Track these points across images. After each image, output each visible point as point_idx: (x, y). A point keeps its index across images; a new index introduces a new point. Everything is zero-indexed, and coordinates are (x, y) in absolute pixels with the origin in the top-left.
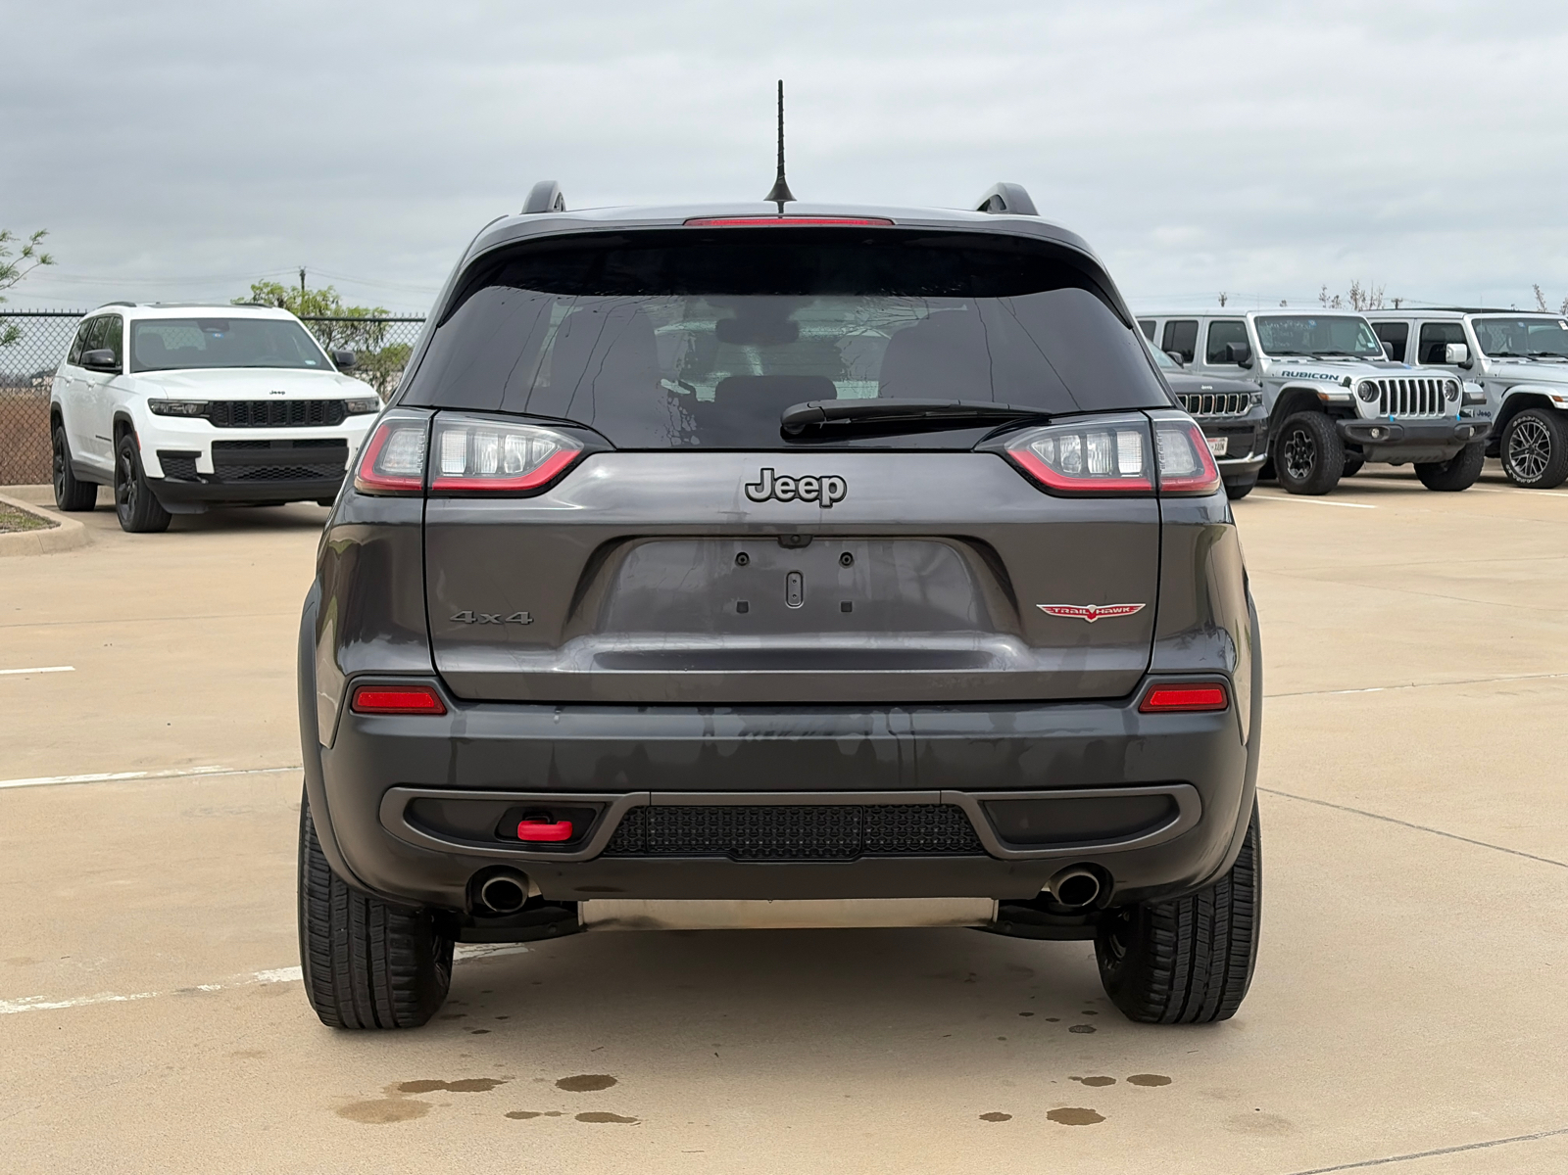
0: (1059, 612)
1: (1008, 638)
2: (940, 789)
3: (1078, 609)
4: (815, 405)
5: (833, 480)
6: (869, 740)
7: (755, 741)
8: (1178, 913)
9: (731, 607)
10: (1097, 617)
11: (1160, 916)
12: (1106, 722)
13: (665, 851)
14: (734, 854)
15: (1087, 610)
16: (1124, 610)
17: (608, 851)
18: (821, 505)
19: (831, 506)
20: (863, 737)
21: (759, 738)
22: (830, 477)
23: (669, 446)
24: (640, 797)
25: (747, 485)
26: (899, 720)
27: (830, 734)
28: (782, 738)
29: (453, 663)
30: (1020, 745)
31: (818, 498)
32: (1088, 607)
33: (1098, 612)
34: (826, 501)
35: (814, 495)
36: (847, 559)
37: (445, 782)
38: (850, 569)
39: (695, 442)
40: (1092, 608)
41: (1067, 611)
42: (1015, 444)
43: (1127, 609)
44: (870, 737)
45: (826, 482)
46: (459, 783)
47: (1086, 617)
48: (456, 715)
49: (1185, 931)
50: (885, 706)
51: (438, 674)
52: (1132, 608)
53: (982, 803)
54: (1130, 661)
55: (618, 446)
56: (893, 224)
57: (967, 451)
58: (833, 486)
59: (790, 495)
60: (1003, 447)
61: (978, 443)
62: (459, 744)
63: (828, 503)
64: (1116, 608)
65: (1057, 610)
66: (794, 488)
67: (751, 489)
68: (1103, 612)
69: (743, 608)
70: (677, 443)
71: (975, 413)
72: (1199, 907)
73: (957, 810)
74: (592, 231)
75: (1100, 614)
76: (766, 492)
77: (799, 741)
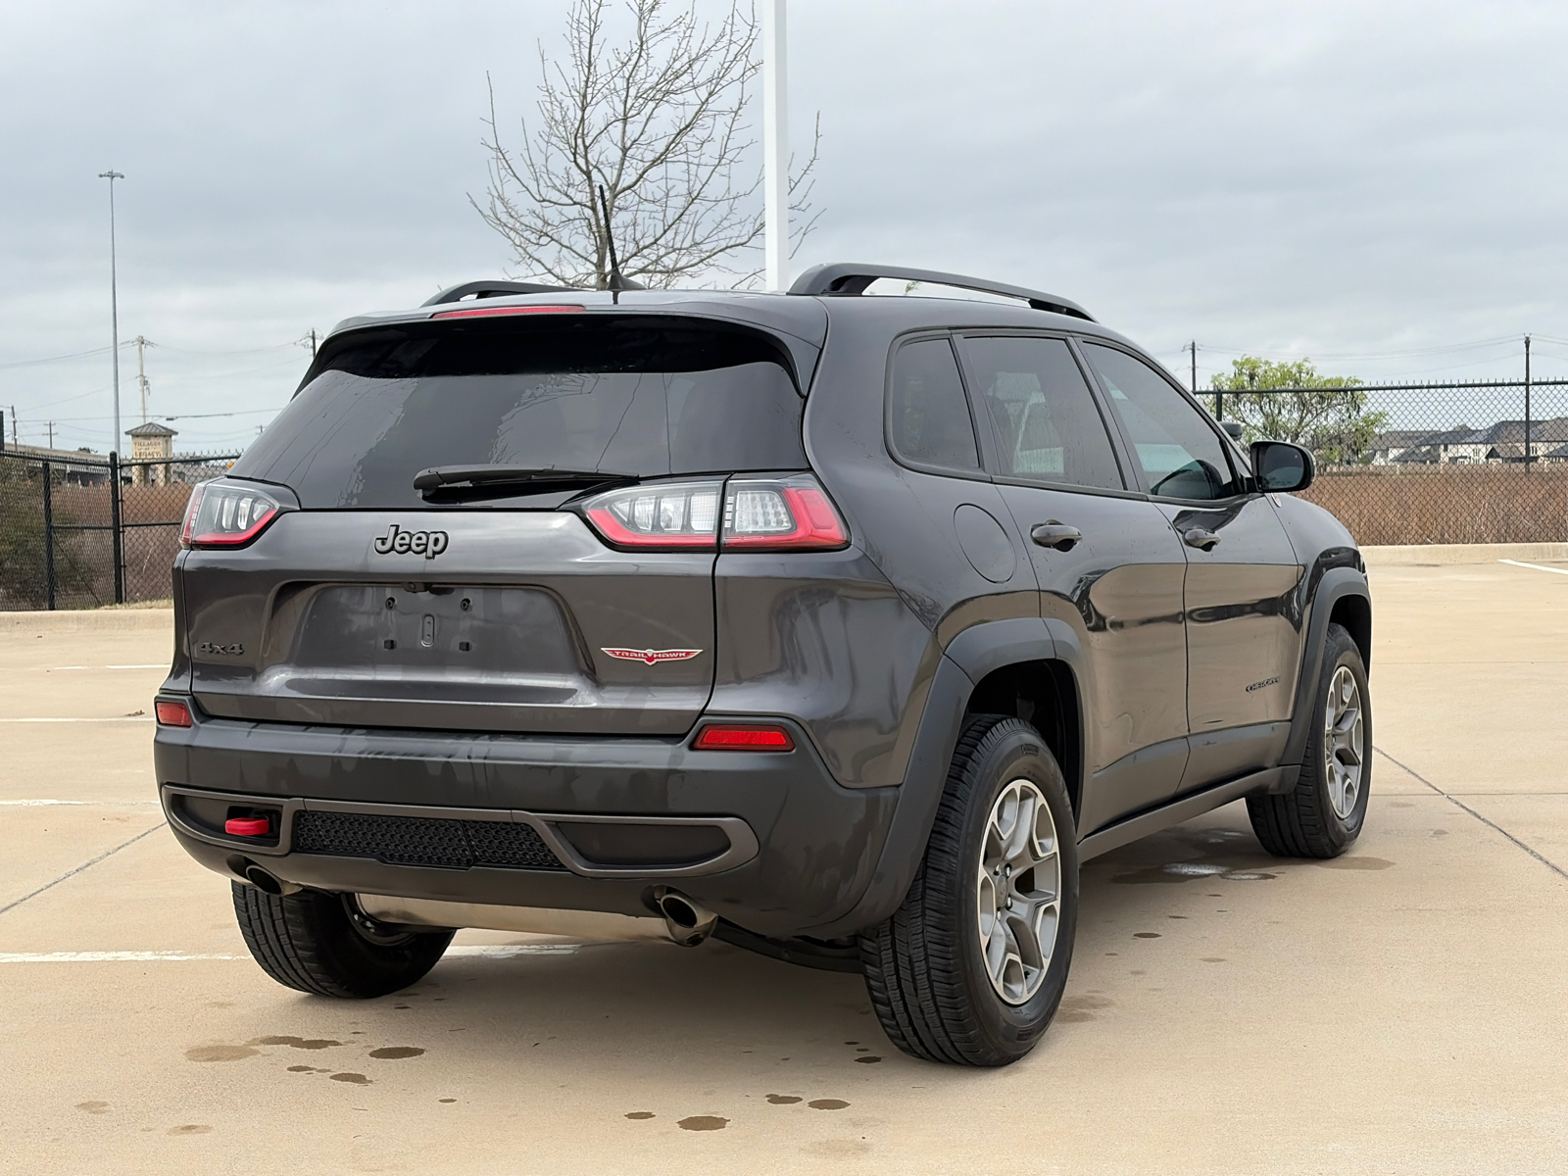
0: (620, 655)
2: (510, 809)
3: (637, 653)
4: (434, 470)
5: (438, 536)
6: (450, 762)
7: (367, 759)
9: (381, 645)
10: (655, 661)
12: (654, 756)
13: (335, 851)
14: (384, 857)
15: (645, 654)
16: (681, 655)
17: (297, 848)
18: (426, 557)
19: (433, 557)
20: (446, 760)
21: (370, 756)
22: (436, 533)
23: (335, 507)
24: (298, 802)
25: (379, 540)
27: (422, 756)
30: (572, 774)
31: (425, 550)
32: (645, 651)
33: (655, 656)
34: (430, 553)
35: (422, 548)
36: (466, 604)
37: (186, 781)
38: (468, 613)
39: (354, 502)
40: (650, 652)
41: (627, 654)
42: (592, 504)
43: (683, 654)
44: (450, 760)
45: (432, 537)
46: (192, 783)
47: (645, 660)
48: (196, 727)
50: (476, 733)
51: (192, 694)
52: (688, 654)
53: (548, 822)
54: (689, 702)
55: (303, 507)
57: (553, 510)
58: (436, 541)
59: (405, 548)
60: (580, 506)
61: (564, 503)
62: (189, 751)
63: (432, 555)
64: (672, 653)
65: (618, 653)
66: (409, 542)
67: (377, 543)
68: (660, 656)
70: (342, 503)
71: (572, 476)
72: (897, 946)
73: (528, 829)
75: (658, 658)
76: (389, 546)
77: (399, 760)
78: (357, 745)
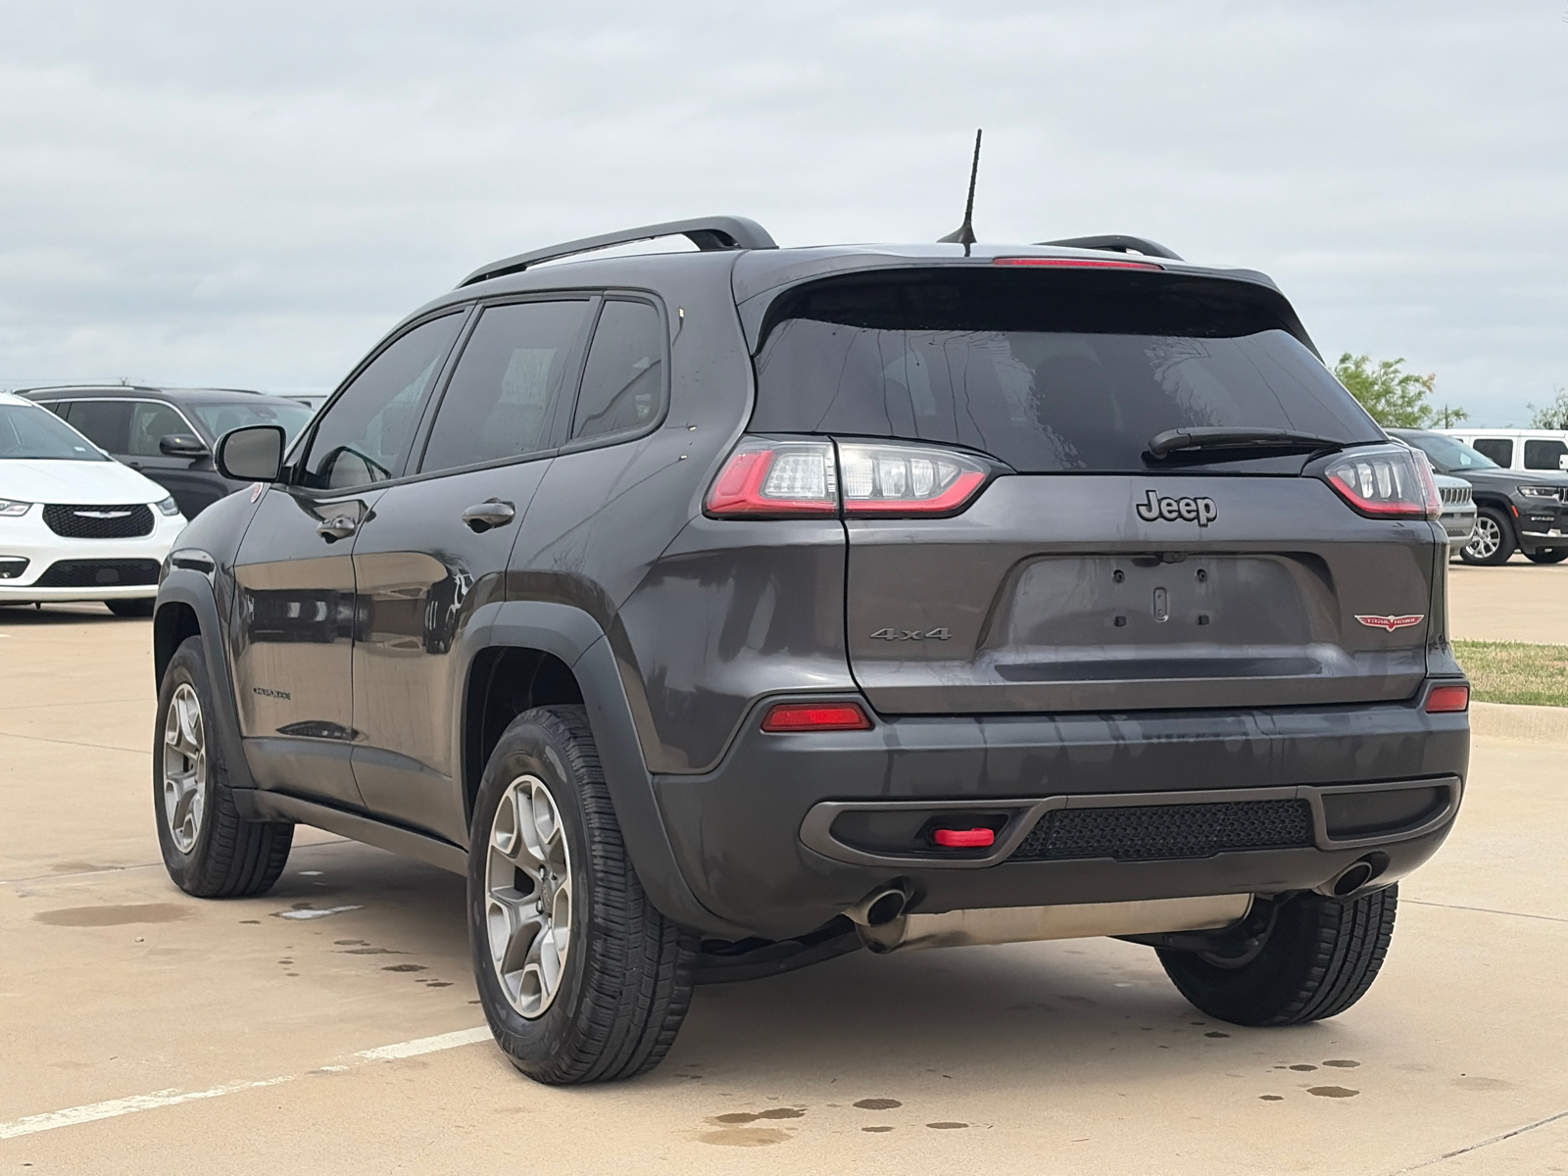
0: (1371, 622)
1: (1333, 647)
2: (1296, 785)
3: (1381, 620)
4: (1184, 432)
5: (1206, 501)
6: (1249, 740)
7: (1160, 744)
8: (1342, 912)
9: (1110, 622)
10: (1395, 627)
11: (1327, 915)
13: (1060, 855)
14: (1115, 855)
15: (1389, 621)
16: (1410, 621)
17: (1014, 857)
18: (1200, 525)
19: (1208, 525)
20: (1244, 737)
22: (1203, 499)
23: (1061, 469)
24: (1056, 801)
25: (1138, 505)
26: (1264, 722)
28: (1181, 740)
29: (874, 678)
31: (1198, 517)
32: (1389, 618)
33: (1395, 622)
34: (1203, 521)
35: (1193, 515)
36: (1202, 575)
37: (878, 792)
38: (1204, 585)
39: (1083, 466)
40: (1391, 618)
41: (1374, 621)
43: (1413, 620)
44: (1249, 738)
45: (1201, 503)
46: (893, 793)
47: (1387, 627)
48: (881, 730)
49: (1345, 928)
50: (1248, 709)
51: (860, 690)
52: (1416, 619)
53: (1322, 798)
54: (1414, 668)
55: (1019, 470)
56: (1163, 269)
57: (1295, 476)
59: (1175, 515)
60: (1324, 472)
61: (1302, 467)
62: (896, 756)
63: (1205, 522)
64: (1407, 618)
65: (1369, 620)
66: (1176, 509)
67: (1143, 509)
68: (1399, 622)
69: (1118, 622)
70: (1068, 467)
73: (1306, 805)
74: (911, 266)
75: (1397, 624)
76: (1155, 513)
77: (1195, 742)
78: (1132, 730)
